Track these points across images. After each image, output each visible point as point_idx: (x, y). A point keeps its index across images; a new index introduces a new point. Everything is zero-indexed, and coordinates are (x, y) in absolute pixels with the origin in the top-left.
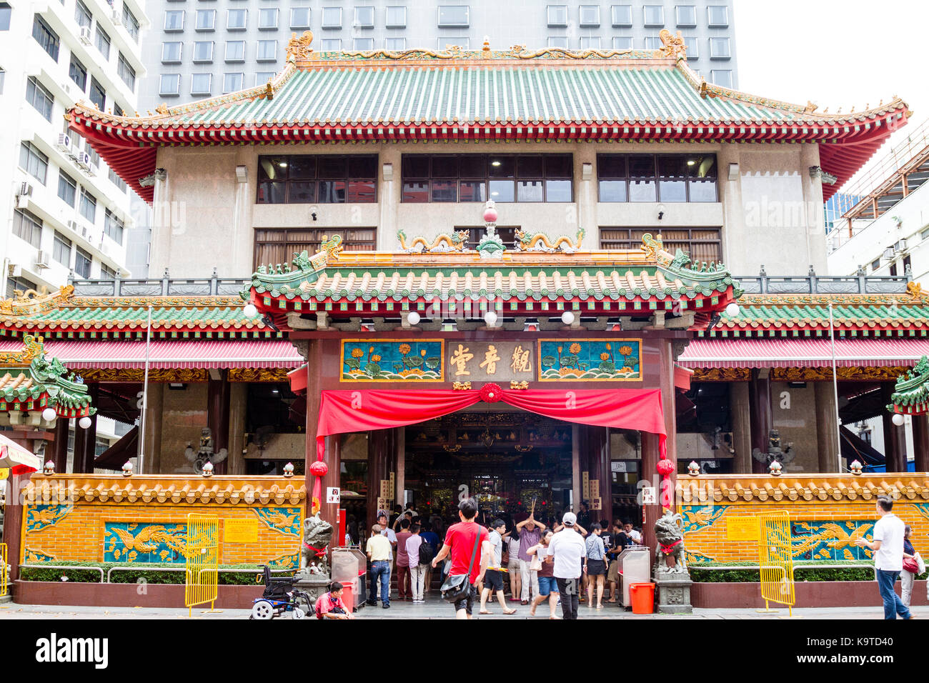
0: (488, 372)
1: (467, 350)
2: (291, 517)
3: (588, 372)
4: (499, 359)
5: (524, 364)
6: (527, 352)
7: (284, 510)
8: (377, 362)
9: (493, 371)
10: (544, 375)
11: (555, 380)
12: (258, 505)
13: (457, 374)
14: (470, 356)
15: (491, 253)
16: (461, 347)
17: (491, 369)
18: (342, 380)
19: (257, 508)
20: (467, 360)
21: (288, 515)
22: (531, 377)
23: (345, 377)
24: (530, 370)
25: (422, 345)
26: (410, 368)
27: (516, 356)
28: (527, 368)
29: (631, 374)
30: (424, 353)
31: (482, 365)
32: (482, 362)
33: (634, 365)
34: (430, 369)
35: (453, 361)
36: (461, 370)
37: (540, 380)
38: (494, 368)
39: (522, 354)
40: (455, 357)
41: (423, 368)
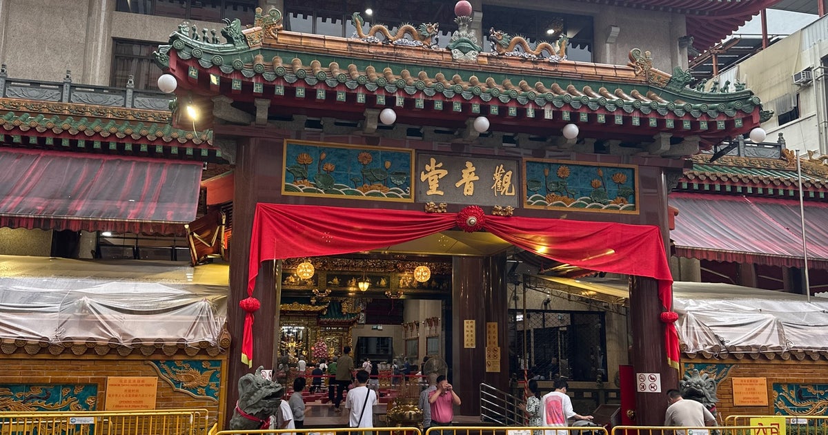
0: (466, 193)
1: (440, 165)
2: (208, 374)
3: (578, 201)
4: (477, 178)
5: (507, 186)
6: (510, 173)
7: (197, 365)
8: (329, 172)
9: (471, 193)
10: (529, 200)
11: (542, 208)
12: (159, 357)
13: (429, 193)
14: (444, 173)
15: (465, 53)
16: (433, 161)
17: (469, 190)
18: (284, 193)
19: (157, 362)
20: (440, 177)
21: (202, 370)
22: (516, 203)
23: (288, 188)
24: (513, 194)
25: (386, 156)
26: (372, 182)
27: (497, 176)
28: (510, 191)
29: (625, 206)
30: (388, 164)
31: (458, 185)
32: (458, 181)
33: (629, 195)
34: (397, 186)
35: (423, 177)
36: (433, 190)
37: (526, 206)
38: (472, 189)
39: (504, 174)
40: (426, 172)
41: (387, 183)
